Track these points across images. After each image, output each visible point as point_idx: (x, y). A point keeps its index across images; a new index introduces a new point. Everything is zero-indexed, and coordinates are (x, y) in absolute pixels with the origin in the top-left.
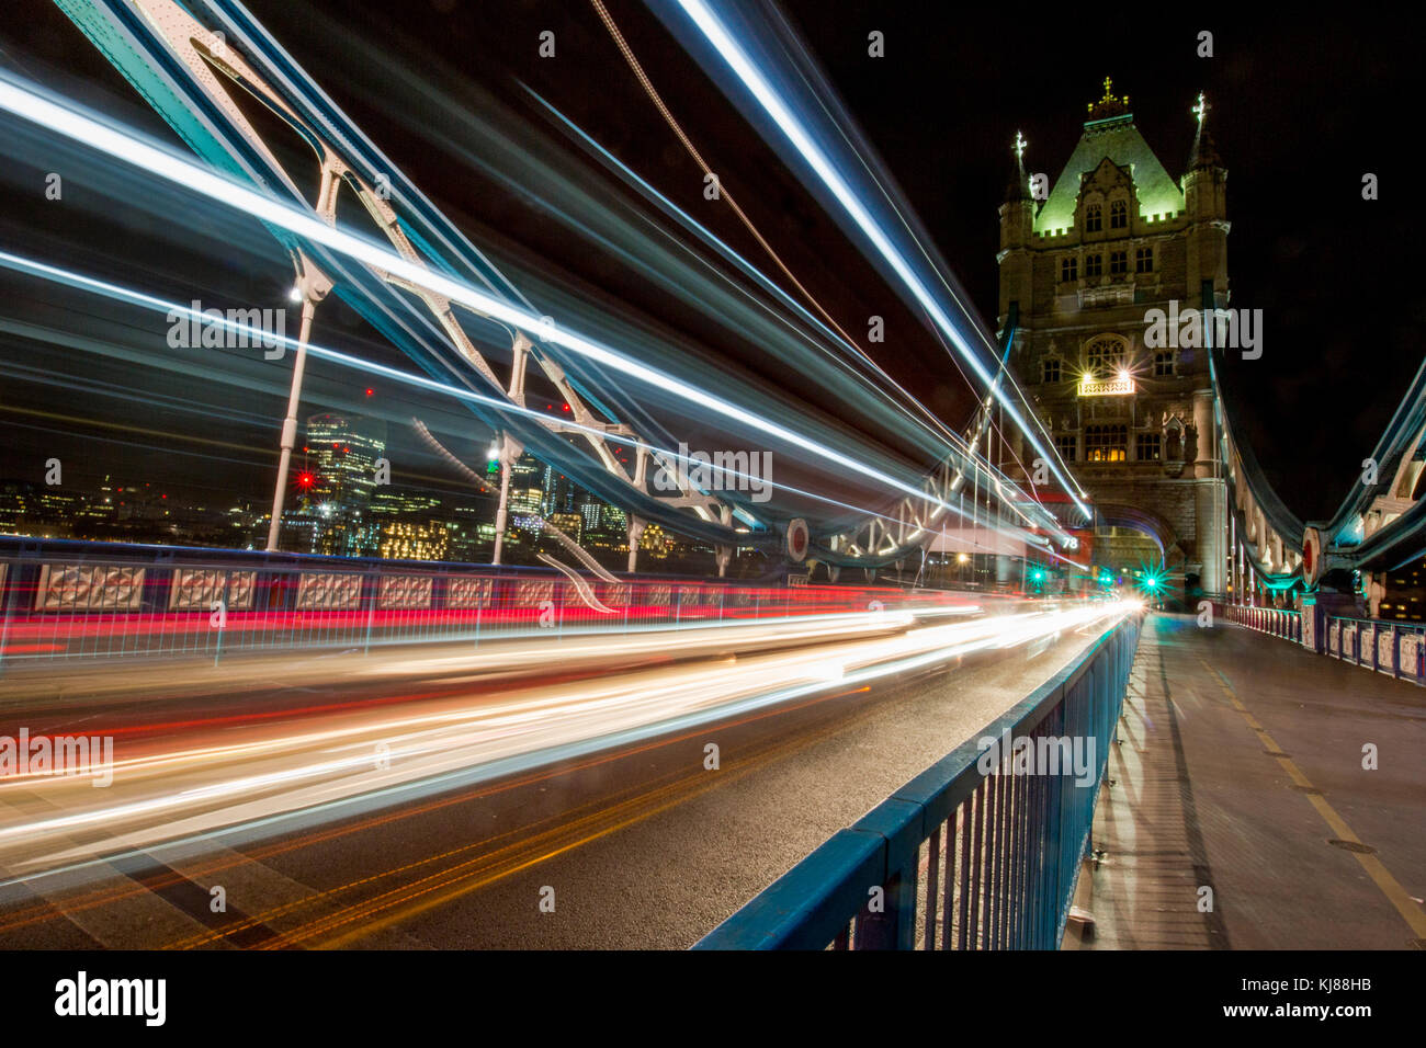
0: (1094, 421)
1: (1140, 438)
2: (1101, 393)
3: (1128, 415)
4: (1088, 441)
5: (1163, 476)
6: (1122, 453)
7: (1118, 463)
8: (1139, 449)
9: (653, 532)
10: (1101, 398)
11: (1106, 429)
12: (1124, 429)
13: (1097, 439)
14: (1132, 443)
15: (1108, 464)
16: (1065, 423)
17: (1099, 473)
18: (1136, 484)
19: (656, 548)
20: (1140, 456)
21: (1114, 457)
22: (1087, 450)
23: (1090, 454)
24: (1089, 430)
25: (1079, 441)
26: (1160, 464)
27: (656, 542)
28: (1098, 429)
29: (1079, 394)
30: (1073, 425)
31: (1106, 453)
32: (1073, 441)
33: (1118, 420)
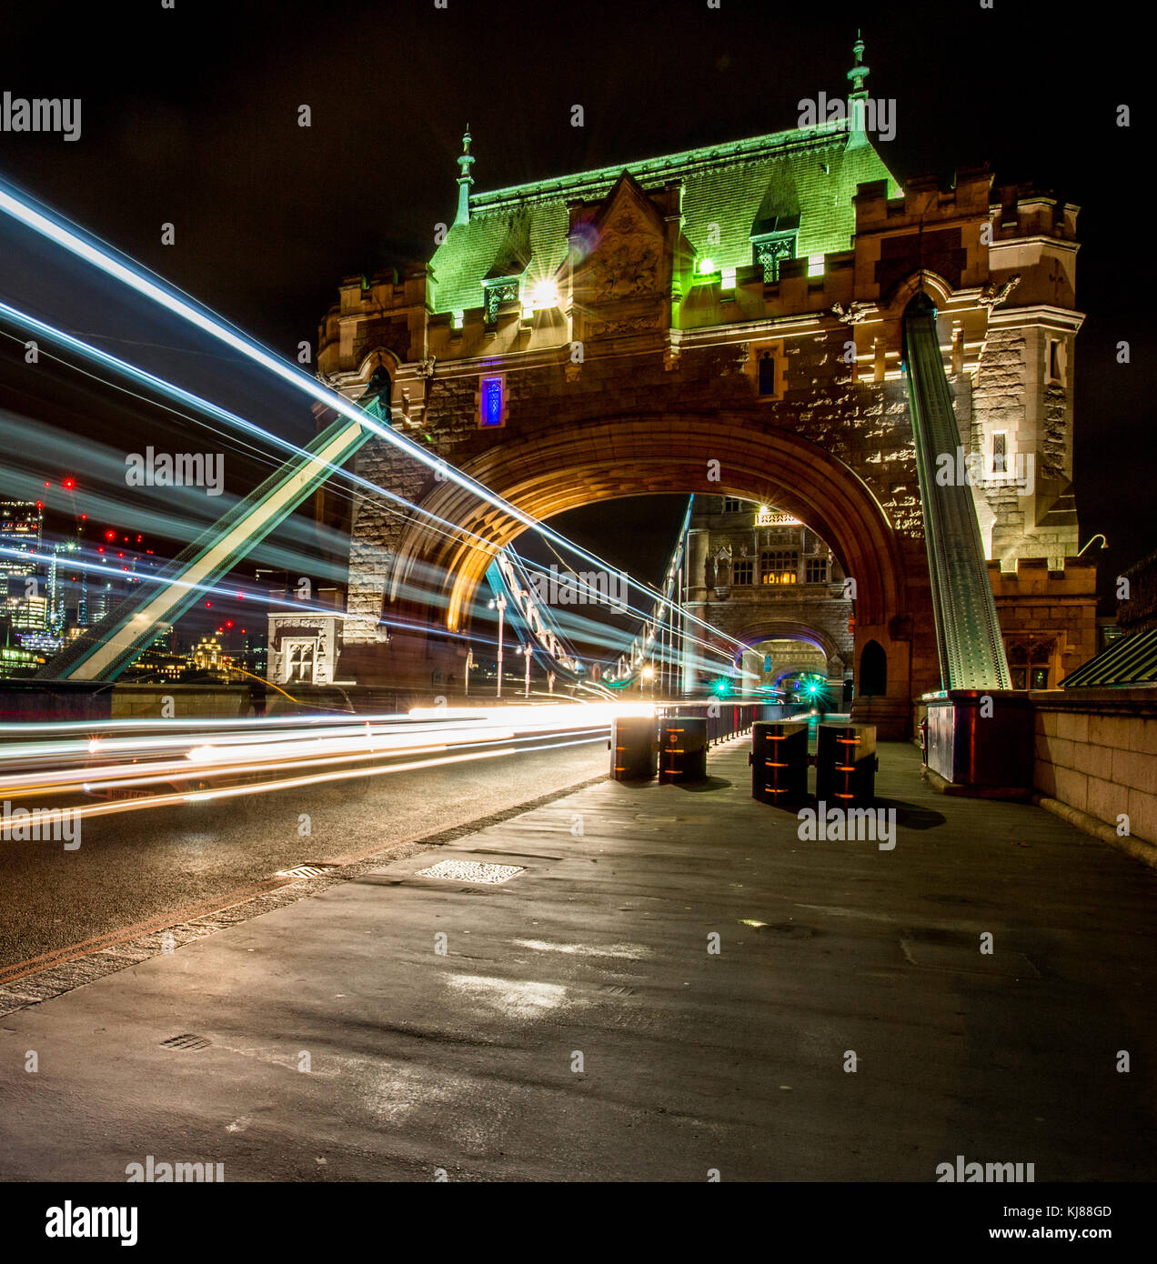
0: (769, 548)
1: (809, 563)
2: (776, 524)
3: (799, 543)
4: (763, 566)
5: (828, 596)
6: (793, 576)
7: (790, 585)
8: (808, 573)
9: (208, 647)
10: (775, 529)
11: (780, 555)
12: (795, 555)
13: (772, 564)
14: (802, 567)
15: (780, 586)
16: (743, 550)
17: (773, 595)
18: (805, 604)
19: (214, 666)
20: (809, 579)
21: (785, 579)
22: (763, 574)
23: (765, 577)
24: (764, 556)
25: (755, 566)
26: (826, 586)
27: (214, 660)
28: (772, 555)
29: (756, 524)
30: (751, 552)
31: (779, 574)
32: (750, 566)
33: (790, 547)
